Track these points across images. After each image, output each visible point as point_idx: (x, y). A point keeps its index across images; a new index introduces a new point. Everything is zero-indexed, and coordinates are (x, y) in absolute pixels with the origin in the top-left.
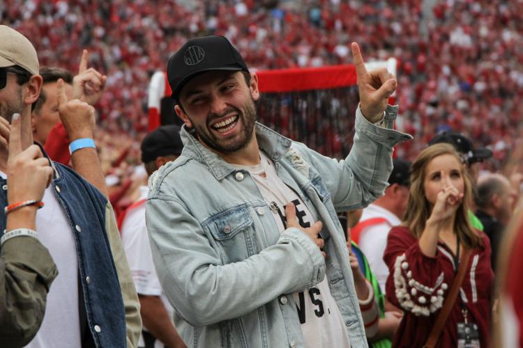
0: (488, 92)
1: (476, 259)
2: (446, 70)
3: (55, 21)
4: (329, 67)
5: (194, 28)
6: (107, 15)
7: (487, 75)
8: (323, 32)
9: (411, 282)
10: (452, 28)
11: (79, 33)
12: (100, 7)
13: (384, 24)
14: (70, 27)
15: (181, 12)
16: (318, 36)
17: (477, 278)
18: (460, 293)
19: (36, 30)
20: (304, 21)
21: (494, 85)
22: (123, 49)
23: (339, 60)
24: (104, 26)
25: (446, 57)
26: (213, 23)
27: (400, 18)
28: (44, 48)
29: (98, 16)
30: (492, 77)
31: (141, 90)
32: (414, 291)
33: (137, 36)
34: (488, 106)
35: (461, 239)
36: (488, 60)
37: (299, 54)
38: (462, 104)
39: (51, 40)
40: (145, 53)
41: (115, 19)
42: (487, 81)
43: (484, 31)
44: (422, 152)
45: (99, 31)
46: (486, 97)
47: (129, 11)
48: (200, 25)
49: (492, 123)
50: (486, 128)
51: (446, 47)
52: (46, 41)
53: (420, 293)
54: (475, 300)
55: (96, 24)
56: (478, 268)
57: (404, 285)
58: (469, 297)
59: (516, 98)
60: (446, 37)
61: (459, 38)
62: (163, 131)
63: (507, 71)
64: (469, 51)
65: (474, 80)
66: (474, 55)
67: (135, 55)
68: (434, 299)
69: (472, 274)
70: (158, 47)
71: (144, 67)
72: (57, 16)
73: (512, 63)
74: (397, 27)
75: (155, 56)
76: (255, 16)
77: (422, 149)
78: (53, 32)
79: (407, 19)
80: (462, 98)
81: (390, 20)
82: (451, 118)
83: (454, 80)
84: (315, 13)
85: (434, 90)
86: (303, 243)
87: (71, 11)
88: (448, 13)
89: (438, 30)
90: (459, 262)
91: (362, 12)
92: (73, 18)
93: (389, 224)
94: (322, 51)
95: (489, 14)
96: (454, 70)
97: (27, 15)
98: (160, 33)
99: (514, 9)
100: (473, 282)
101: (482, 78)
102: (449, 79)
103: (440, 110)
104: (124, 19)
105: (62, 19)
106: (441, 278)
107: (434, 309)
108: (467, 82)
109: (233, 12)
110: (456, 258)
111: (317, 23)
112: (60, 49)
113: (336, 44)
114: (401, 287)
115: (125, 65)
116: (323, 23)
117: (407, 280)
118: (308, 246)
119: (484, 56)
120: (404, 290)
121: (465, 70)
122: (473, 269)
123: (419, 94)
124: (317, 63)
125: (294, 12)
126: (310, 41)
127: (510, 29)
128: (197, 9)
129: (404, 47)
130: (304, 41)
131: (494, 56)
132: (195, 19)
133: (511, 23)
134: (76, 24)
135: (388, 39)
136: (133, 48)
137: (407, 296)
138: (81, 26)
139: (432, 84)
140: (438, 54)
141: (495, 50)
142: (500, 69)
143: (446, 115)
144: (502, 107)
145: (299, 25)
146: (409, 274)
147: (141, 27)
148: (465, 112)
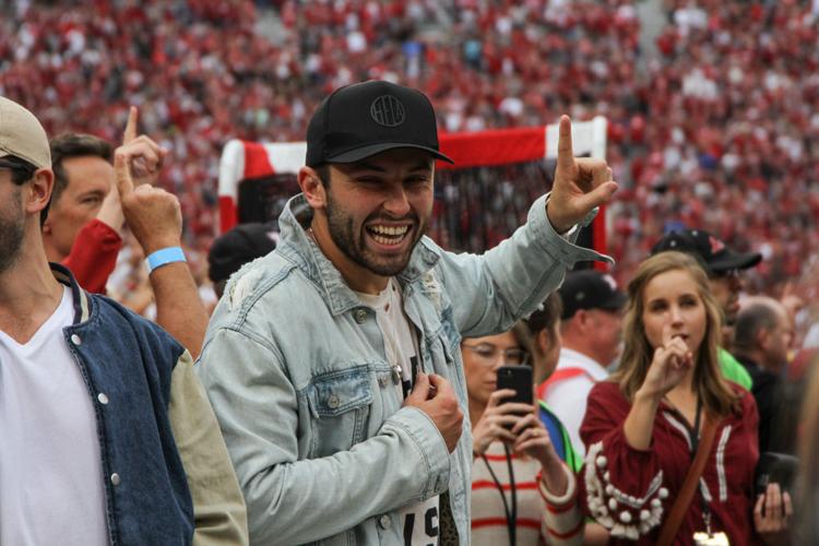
0: (743, 171)
1: (726, 433)
2: (678, 136)
3: (65, 63)
4: (494, 131)
5: (282, 71)
6: (147, 51)
7: (741, 143)
8: (485, 78)
9: (610, 488)
10: (687, 70)
11: (103, 81)
12: (136, 40)
13: (580, 64)
14: (89, 73)
15: (263, 47)
16: (477, 82)
17: (727, 462)
18: (699, 485)
19: (36, 77)
20: (455, 61)
21: (753, 159)
22: (171, 105)
23: (511, 120)
24: (141, 69)
25: (677, 115)
26: (313, 63)
27: (605, 56)
28: (49, 104)
29: (132, 53)
30: (749, 147)
31: (202, 169)
32: (613, 503)
33: (194, 85)
34: (744, 190)
35: (705, 401)
36: (744, 119)
37: (448, 111)
38: (702, 189)
39: (59, 91)
40: (207, 112)
41: (161, 59)
42: (742, 153)
43: (736, 75)
44: (641, 265)
45: (135, 78)
46: (740, 178)
47: (181, 46)
48: (292, 66)
49: (750, 220)
50: (740, 227)
51: (677, 100)
52: (51, 94)
53: (622, 507)
54: (723, 496)
55: (129, 67)
56: (729, 447)
57: (600, 492)
58: (715, 492)
59: (787, 180)
60: (675, 84)
61: (697, 85)
62: (243, 234)
63: (772, 137)
64: (713, 106)
65: (721, 150)
66: (721, 111)
67: (191, 115)
68: (645, 514)
69: (720, 456)
70: (225, 102)
71: (205, 133)
72: (69, 54)
73: (781, 125)
74: (600, 69)
75: (222, 116)
76: (379, 53)
77: (642, 260)
78: (63, 79)
79: (616, 56)
80: (704, 180)
81: (590, 58)
82: (686, 211)
83: (691, 151)
84: (472, 48)
85: (659, 167)
86: (417, 435)
87: (90, 45)
88: (680, 46)
89: (665, 72)
90: (699, 437)
91: (546, 45)
92: (92, 57)
93: (590, 378)
94: (483, 107)
95: (743, 48)
96: (690, 135)
97: (21, 53)
98: (229, 80)
99: (783, 40)
100: (720, 469)
101: (734, 148)
102: (682, 150)
103: (669, 199)
104: (173, 59)
105: (77, 59)
106: (658, 479)
107: (646, 529)
108: (711, 154)
109: (344, 46)
110: (693, 432)
111: (475, 63)
112: (72, 105)
113: (506, 95)
114: (596, 494)
115: (175, 130)
116: (485, 63)
117: (604, 484)
118: (426, 439)
119: (737, 113)
120: (599, 500)
121: (707, 135)
122: (721, 448)
123: (637, 173)
124: (475, 125)
125: (439, 46)
126: (464, 91)
127: (778, 72)
128: (288, 42)
129: (611, 99)
130: (456, 92)
131: (753, 113)
132: (285, 57)
133: (779, 62)
134: (98, 67)
135: (586, 86)
136: (187, 103)
137: (603, 509)
138: (106, 70)
139: (656, 157)
140: (665, 109)
141: (754, 105)
142: (761, 134)
143: (678, 205)
144: (766, 194)
145: (448, 67)
146: (607, 476)
147: (200, 71)
148: (709, 202)
